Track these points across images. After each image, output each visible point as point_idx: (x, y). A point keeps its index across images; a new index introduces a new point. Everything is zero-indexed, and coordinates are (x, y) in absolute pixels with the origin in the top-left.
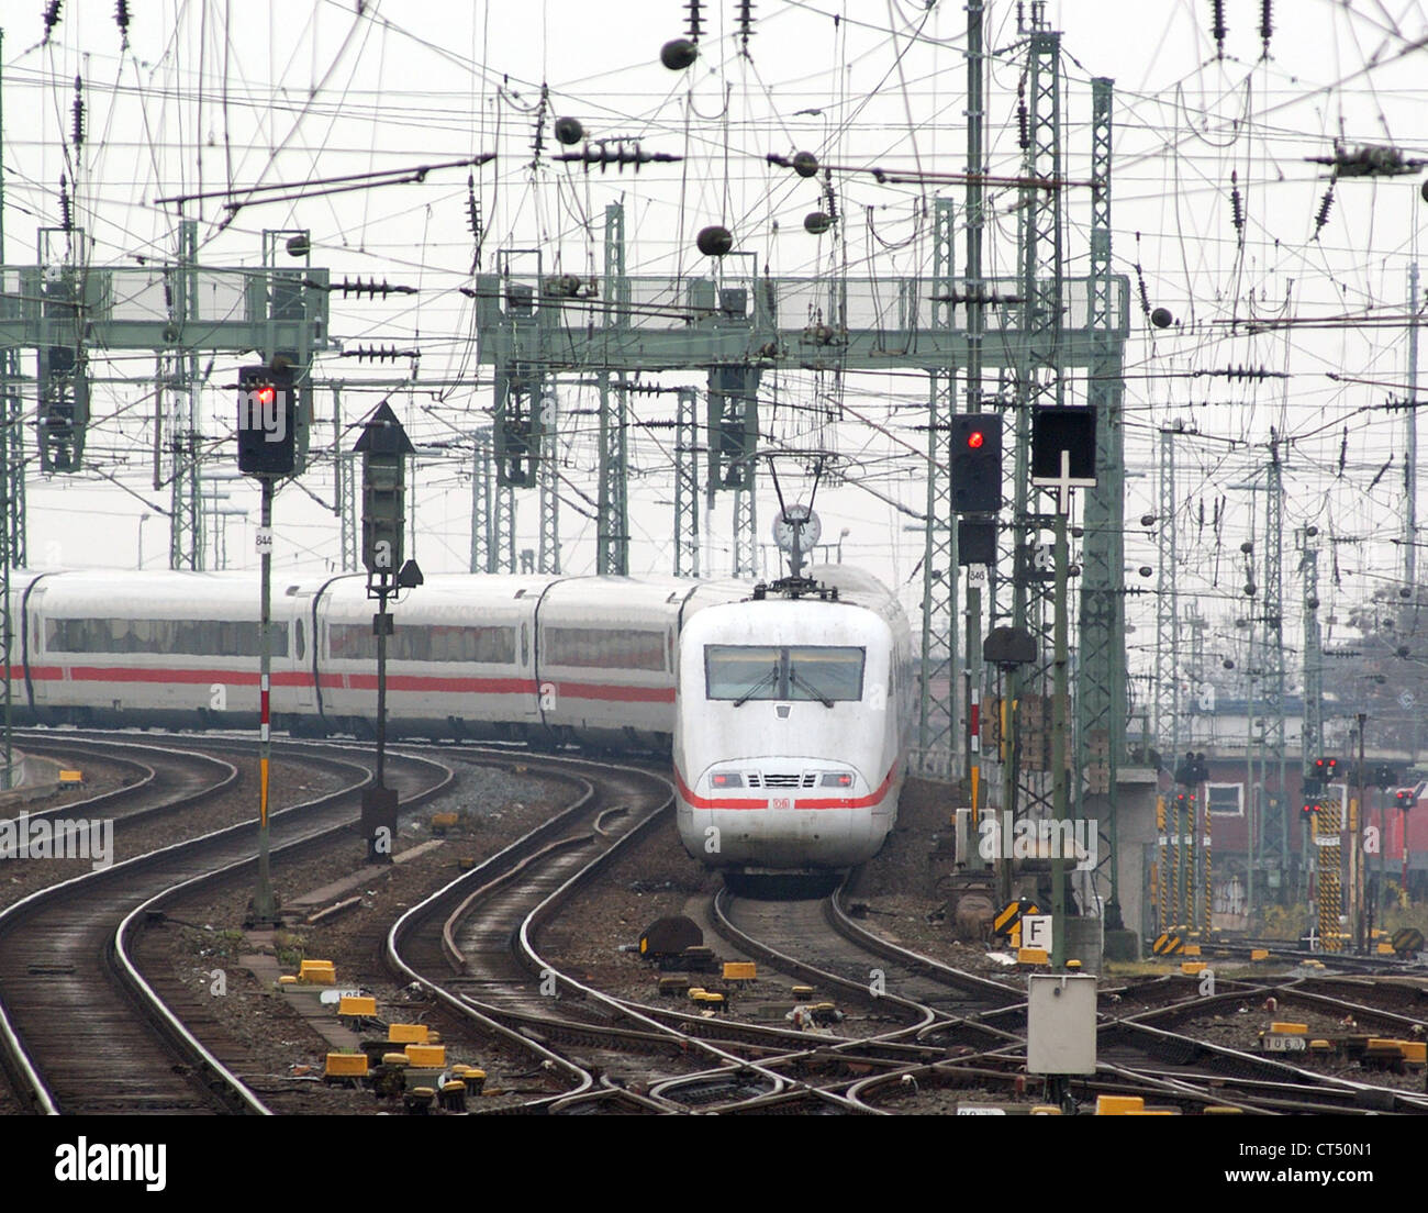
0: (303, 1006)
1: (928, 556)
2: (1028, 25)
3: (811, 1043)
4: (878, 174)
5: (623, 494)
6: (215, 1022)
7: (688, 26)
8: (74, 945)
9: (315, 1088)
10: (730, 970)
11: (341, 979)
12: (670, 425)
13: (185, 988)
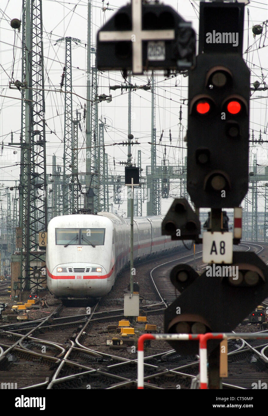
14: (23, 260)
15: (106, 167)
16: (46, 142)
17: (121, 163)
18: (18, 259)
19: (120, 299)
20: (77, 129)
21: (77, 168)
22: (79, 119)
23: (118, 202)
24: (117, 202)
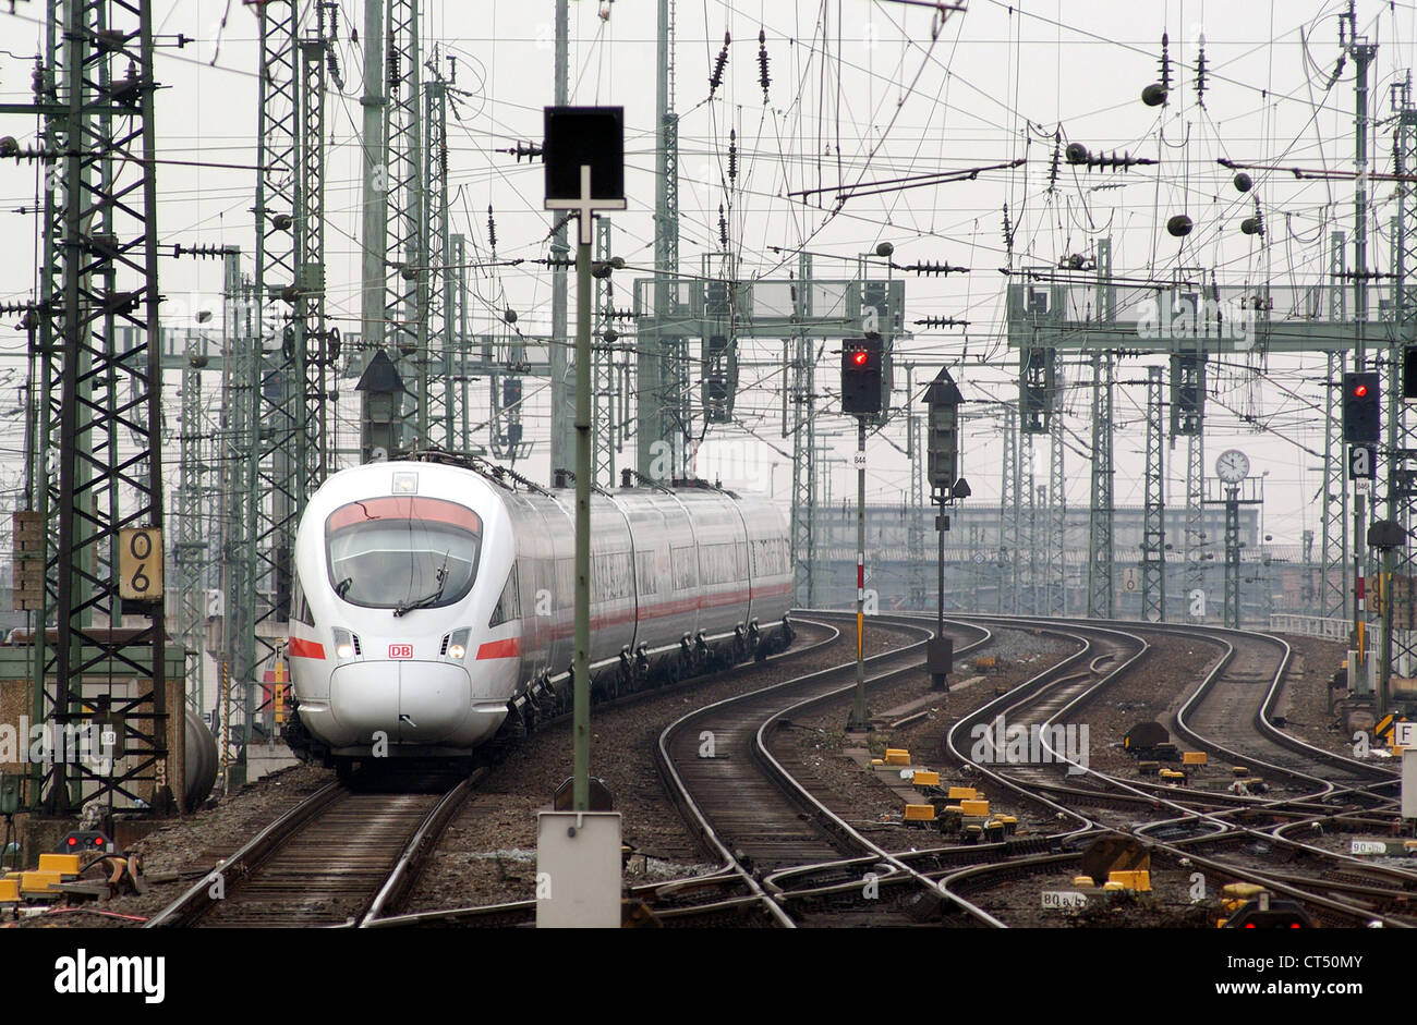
0: (888, 779)
1: (1326, 483)
2: (1398, 104)
3: (1246, 803)
4: (1296, 171)
5: (1110, 441)
6: (827, 789)
7: (1160, 75)
8: (728, 741)
9: (897, 829)
10: (1190, 756)
11: (914, 763)
12: (1144, 383)
13: (806, 768)
14: (45, 670)
15: (458, 293)
16: (154, 87)
17: (521, 152)
18: (24, 665)
19: (516, 854)
20: (321, 76)
21: (321, 257)
22: (327, 32)
23: (511, 448)
24: (505, 449)
